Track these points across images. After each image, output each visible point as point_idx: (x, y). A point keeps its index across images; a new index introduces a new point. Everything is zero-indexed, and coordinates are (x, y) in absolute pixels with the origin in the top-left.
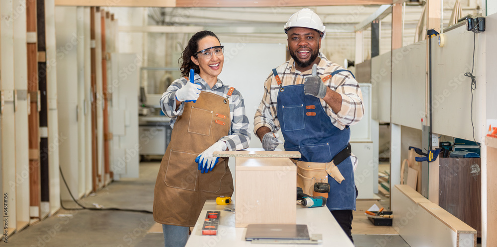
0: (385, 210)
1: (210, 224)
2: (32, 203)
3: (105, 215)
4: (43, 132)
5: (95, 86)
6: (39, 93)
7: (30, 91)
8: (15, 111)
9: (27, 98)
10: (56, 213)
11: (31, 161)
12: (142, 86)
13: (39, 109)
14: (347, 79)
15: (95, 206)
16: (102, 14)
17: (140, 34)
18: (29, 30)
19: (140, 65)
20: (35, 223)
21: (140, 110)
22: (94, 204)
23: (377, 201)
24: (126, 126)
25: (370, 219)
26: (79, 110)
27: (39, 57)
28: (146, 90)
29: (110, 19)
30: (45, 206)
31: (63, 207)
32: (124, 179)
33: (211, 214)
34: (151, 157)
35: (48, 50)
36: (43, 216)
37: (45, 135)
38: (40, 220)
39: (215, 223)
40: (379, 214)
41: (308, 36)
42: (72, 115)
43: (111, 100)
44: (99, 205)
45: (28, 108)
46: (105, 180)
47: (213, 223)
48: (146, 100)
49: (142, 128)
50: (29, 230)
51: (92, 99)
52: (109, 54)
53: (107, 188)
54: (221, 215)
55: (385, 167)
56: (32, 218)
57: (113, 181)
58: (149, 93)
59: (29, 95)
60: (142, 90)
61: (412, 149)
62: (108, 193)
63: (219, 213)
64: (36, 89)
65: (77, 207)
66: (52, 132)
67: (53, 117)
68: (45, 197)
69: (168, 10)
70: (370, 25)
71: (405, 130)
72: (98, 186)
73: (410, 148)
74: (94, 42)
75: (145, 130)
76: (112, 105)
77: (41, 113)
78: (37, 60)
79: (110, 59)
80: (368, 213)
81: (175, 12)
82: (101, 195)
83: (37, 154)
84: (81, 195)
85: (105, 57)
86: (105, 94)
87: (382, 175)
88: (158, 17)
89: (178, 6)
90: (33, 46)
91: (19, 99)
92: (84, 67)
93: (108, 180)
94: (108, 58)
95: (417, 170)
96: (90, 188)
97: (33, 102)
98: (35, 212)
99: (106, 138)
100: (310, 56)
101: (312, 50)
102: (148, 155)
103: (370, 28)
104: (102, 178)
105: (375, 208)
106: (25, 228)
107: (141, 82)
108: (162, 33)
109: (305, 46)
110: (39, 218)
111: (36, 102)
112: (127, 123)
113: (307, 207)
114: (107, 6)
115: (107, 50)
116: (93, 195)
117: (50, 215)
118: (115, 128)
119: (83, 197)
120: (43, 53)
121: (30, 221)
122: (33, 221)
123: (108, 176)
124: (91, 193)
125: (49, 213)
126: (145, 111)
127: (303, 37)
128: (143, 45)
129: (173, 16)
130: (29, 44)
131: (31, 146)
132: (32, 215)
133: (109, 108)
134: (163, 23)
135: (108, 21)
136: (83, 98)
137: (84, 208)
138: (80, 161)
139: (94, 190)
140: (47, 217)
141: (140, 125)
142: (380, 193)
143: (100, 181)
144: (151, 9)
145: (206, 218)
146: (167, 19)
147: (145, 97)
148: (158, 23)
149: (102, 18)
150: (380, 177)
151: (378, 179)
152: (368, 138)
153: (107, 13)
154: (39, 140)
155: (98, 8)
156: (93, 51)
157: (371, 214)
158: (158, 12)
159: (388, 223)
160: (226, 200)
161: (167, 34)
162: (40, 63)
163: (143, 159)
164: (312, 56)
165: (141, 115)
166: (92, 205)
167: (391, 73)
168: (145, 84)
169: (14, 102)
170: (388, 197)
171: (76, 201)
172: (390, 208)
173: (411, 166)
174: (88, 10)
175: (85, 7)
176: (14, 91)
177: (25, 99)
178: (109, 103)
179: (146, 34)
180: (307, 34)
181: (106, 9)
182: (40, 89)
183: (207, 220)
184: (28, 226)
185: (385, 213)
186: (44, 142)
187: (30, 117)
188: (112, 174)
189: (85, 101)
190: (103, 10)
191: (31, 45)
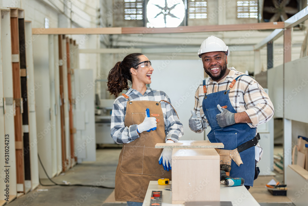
0: (280, 184)
1: (156, 202)
2: (18, 182)
3: (72, 190)
4: (25, 129)
5: (62, 94)
6: (22, 100)
7: (15, 98)
8: (4, 113)
9: (13, 104)
10: (36, 188)
11: (17, 150)
12: (97, 93)
13: (22, 112)
14: (250, 85)
15: (64, 183)
16: (67, 40)
17: (95, 55)
18: (13, 53)
19: (95, 77)
20: (21, 196)
21: (96, 111)
22: (64, 181)
23: (273, 177)
24: (86, 123)
25: (269, 191)
26: (51, 112)
27: (21, 72)
28: (100, 96)
29: (72, 45)
30: (28, 183)
31: (41, 184)
32: (85, 162)
33: (155, 193)
34: (104, 146)
35: (28, 68)
36: (26, 191)
37: (27, 131)
38: (24, 194)
39: (159, 201)
40: (276, 187)
41: (216, 57)
42: (46, 116)
43: (75, 104)
44: (68, 182)
45: (14, 111)
46: (71, 163)
47: (157, 201)
48: (100, 104)
49: (98, 124)
50: (16, 201)
51: (61, 104)
52: (73, 70)
53: (73, 169)
54: (163, 194)
55: (279, 151)
56: (18, 192)
57: (77, 164)
58: (102, 98)
59: (14, 101)
60: (97, 96)
61: (301, 138)
62: (73, 173)
63: (161, 192)
64: (19, 97)
65: (51, 183)
66: (32, 128)
67: (32, 117)
68: (28, 176)
69: (115, 37)
70: (266, 45)
71: (295, 123)
72: (66, 167)
73: (299, 137)
74: (61, 61)
75: (99, 126)
76: (75, 108)
77: (23, 114)
78: (20, 75)
79: (73, 73)
80: (268, 186)
81: (120, 38)
82: (69, 174)
83: (21, 145)
84: (54, 175)
85: (69, 72)
86: (70, 99)
87: (276, 157)
88: (107, 42)
89: (123, 33)
90: (17, 64)
91: (7, 104)
92: (55, 80)
93: (74, 163)
94: (72, 73)
95: (304, 153)
96: (60, 170)
97: (17, 107)
98: (21, 188)
99: (72, 132)
100: (220, 71)
101: (221, 67)
102: (102, 144)
103: (266, 48)
104: (69, 162)
105: (273, 182)
106: (14, 200)
107: (96, 91)
108: (111, 54)
109: (215, 65)
110: (24, 192)
111: (20, 107)
112: (87, 121)
113: (229, 186)
114: (71, 34)
115: (71, 67)
116: (63, 174)
117: (32, 190)
118: (78, 125)
119: (55, 176)
120: (24, 70)
121: (17, 195)
122: (19, 195)
123: (73, 160)
124: (61, 173)
125: (31, 188)
126: (99, 112)
127: (213, 58)
128: (97, 63)
129: (118, 41)
130: (13, 63)
131: (16, 139)
132: (19, 190)
133: (73, 110)
134: (111, 47)
135: (71, 46)
136: (54, 103)
137: (57, 184)
138: (52, 150)
139: (64, 171)
140: (29, 191)
141: (96, 122)
142: (275, 171)
143: (67, 164)
144: (102, 35)
145: (152, 197)
146: (114, 44)
147: (99, 101)
148: (107, 47)
149: (67, 43)
150: (275, 159)
151: (273, 160)
152: (266, 130)
153: (71, 40)
154: (23, 135)
155: (64, 36)
156: (61, 68)
157: (270, 187)
158: (107, 38)
159: (283, 193)
160: (166, 181)
161: (114, 54)
162: (22, 77)
163: (99, 147)
164: (221, 71)
165: (96, 115)
166: (62, 182)
167: (284, 81)
168: (99, 92)
169: (3, 106)
170: (281, 174)
171: (50, 179)
172: (283, 182)
173: (300, 151)
174: (57, 38)
175: (55, 35)
176: (3, 99)
177: (11, 105)
178: (73, 106)
179: (99, 55)
180: (216, 56)
181: (70, 36)
182: (22, 97)
183: (153, 198)
184: (16, 198)
185: (280, 186)
186: (26, 136)
187: (16, 118)
188: (76, 159)
189: (55, 105)
190: (67, 38)
191: (15, 64)
